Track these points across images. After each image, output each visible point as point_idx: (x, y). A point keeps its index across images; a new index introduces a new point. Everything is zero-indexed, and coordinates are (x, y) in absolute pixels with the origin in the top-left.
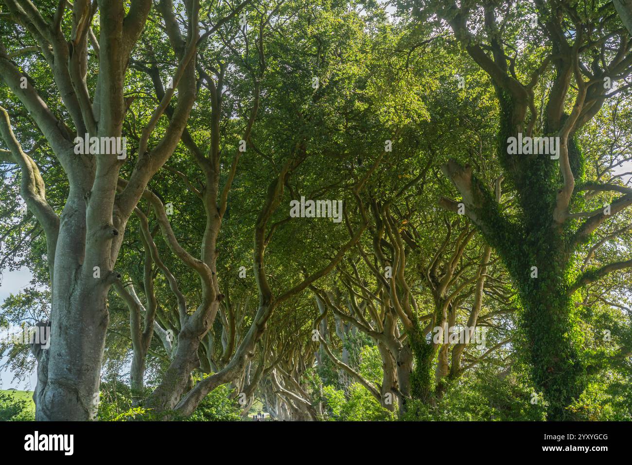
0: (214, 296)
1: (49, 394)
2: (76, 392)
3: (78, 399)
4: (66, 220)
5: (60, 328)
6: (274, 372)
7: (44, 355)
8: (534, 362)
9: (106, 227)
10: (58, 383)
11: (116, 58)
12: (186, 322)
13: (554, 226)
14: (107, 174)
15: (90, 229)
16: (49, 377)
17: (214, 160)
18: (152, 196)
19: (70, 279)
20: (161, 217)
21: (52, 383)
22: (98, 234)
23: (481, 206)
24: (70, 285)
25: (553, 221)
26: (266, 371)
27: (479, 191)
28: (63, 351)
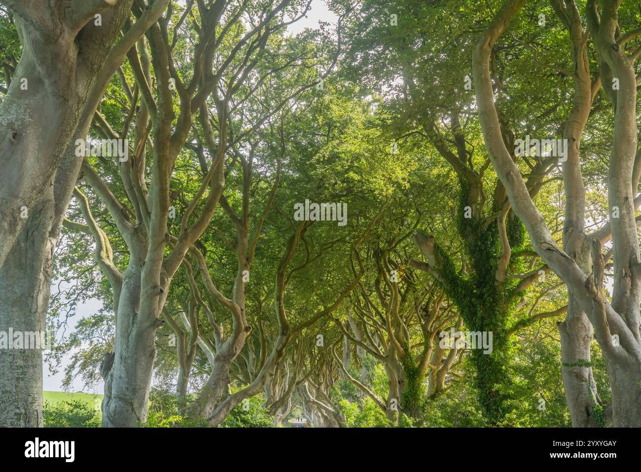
0: (242, 328)
1: (113, 405)
2: (132, 404)
3: (133, 410)
4: (127, 280)
5: (121, 358)
6: (306, 384)
7: (109, 377)
8: (480, 387)
9: (155, 287)
10: (120, 398)
11: (164, 169)
12: (220, 348)
13: (496, 284)
14: (157, 249)
15: (143, 288)
16: (113, 393)
17: (245, 220)
18: (195, 249)
19: (129, 323)
20: (201, 266)
21: (114, 397)
22: (149, 292)
23: (441, 267)
24: (129, 327)
25: (495, 280)
26: (298, 383)
27: (440, 256)
28: (123, 375)
